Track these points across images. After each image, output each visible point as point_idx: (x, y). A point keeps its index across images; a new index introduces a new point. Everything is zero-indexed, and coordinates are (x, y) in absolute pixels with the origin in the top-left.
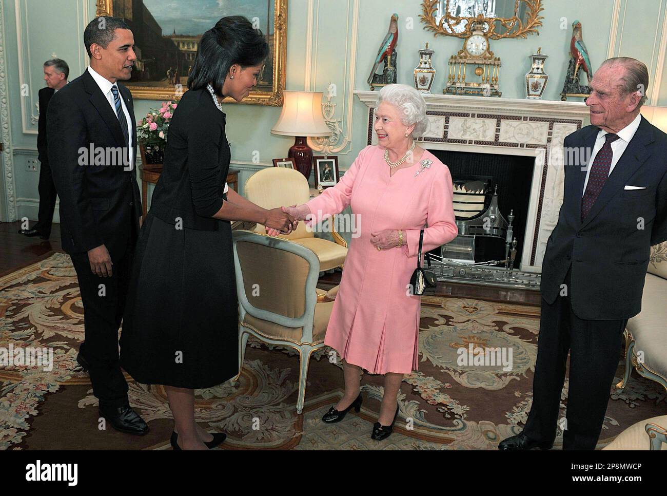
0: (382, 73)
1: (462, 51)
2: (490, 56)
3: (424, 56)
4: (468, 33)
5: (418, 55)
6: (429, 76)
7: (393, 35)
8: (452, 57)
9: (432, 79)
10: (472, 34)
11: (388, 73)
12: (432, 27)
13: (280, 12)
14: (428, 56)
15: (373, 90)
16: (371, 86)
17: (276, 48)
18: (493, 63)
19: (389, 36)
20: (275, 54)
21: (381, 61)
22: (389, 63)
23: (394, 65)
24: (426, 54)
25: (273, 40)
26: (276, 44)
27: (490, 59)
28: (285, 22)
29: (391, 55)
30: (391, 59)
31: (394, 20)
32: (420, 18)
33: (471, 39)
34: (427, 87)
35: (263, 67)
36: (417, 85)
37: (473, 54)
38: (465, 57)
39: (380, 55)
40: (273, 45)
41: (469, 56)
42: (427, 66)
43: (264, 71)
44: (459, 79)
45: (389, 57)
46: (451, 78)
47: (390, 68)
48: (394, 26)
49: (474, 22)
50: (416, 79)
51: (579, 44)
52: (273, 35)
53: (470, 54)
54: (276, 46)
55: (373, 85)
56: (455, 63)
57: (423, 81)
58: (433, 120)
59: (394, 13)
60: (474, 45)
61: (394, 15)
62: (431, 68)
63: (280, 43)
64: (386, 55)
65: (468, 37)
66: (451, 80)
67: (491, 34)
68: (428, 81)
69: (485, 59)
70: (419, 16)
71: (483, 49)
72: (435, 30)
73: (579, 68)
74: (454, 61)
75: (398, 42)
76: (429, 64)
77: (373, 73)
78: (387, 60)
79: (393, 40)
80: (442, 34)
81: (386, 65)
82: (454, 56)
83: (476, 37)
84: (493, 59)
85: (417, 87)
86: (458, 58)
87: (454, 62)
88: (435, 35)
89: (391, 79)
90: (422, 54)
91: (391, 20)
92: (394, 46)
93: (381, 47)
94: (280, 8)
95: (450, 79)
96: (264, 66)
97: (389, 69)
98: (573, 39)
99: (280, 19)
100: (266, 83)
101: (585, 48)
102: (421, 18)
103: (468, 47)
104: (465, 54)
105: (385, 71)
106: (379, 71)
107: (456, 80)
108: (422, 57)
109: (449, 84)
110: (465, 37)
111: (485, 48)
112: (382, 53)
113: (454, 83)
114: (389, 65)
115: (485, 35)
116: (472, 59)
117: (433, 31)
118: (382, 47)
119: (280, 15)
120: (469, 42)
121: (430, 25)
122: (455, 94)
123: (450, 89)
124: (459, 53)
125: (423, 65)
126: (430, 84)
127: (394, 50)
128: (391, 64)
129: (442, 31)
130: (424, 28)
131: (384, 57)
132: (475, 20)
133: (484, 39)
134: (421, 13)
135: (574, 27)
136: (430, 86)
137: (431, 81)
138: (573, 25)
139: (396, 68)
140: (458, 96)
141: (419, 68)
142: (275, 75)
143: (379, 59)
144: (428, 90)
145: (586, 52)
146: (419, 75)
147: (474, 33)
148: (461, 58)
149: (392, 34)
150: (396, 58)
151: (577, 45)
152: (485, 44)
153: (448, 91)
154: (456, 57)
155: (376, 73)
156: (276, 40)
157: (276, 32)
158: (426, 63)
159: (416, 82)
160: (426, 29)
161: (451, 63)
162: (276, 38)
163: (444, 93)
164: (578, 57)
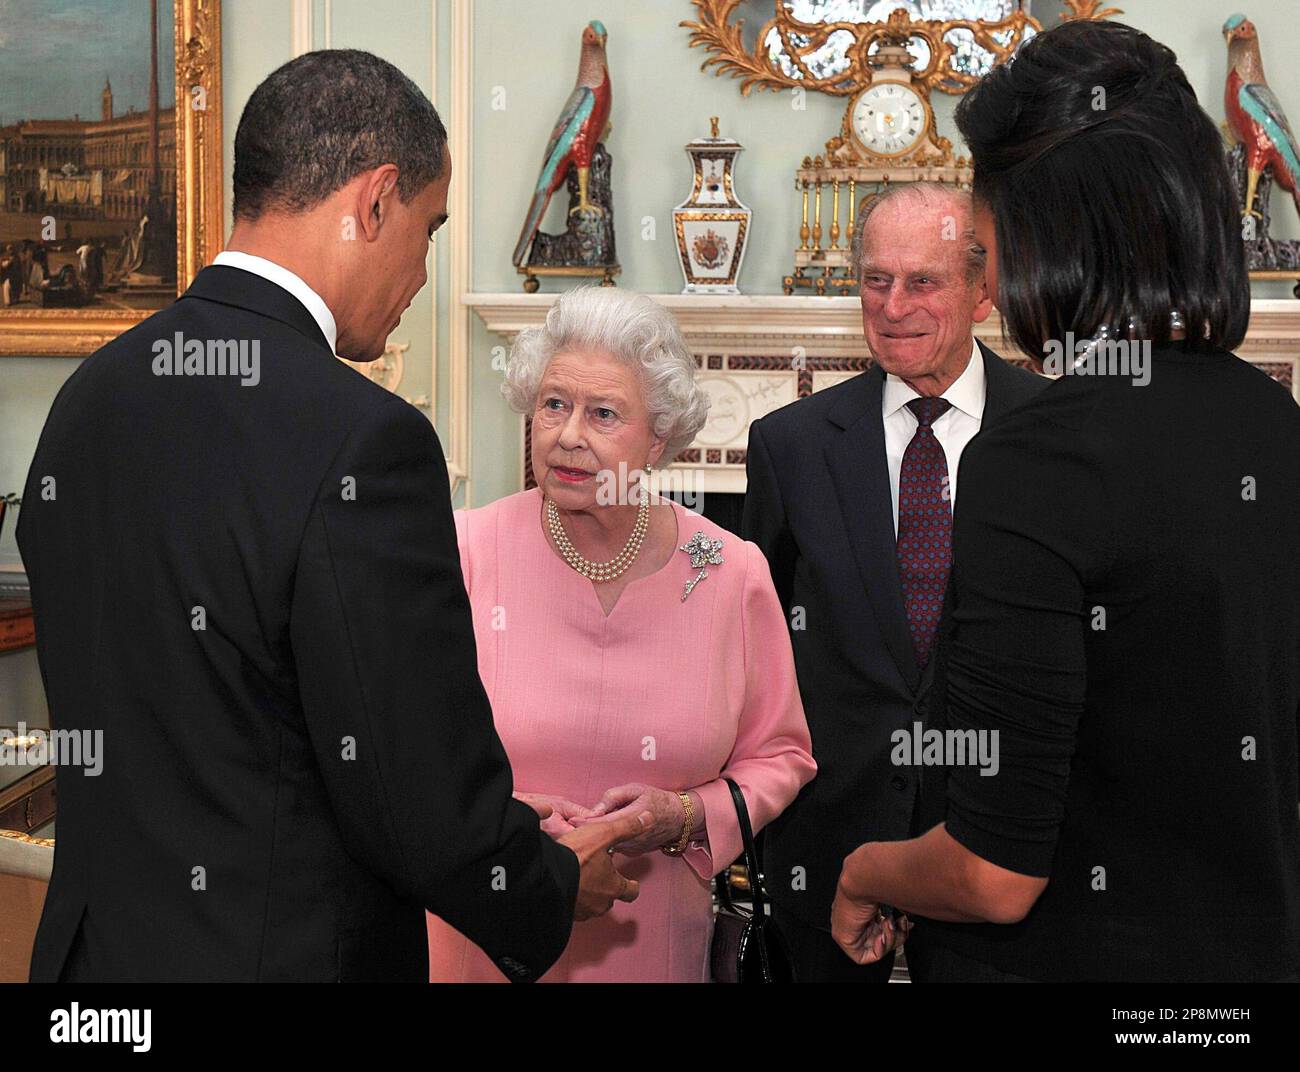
0: (564, 229)
1: (839, 142)
2: (939, 152)
3: (705, 163)
4: (857, 78)
5: (688, 162)
6: (728, 232)
7: (591, 95)
8: (807, 163)
9: (740, 242)
10: (870, 78)
11: (582, 227)
12: (731, 63)
13: (195, 29)
14: (720, 163)
15: (534, 290)
16: (524, 278)
17: (184, 155)
18: (951, 178)
19: (579, 98)
20: (183, 176)
21: (556, 187)
22: (583, 193)
23: (603, 197)
24: (713, 156)
25: (172, 126)
26: (183, 143)
27: (938, 162)
28: (210, 65)
29: (591, 165)
30: (592, 181)
31: (594, 44)
32: (687, 31)
33: (868, 97)
34: (723, 272)
35: (142, 224)
36: (687, 265)
37: (880, 148)
38: (852, 162)
39: (552, 167)
40: (172, 147)
41: (864, 156)
42: (720, 196)
43: (144, 238)
44: (834, 238)
45: (583, 172)
46: (808, 234)
47: (589, 210)
48: (594, 64)
49: (876, 37)
50: (683, 246)
51: (1253, 95)
52: (171, 111)
53: (866, 149)
54: (183, 148)
55: (533, 271)
56: (819, 183)
57: (710, 250)
58: (755, 389)
59: (593, 19)
60: (880, 117)
61: (592, 25)
62: (732, 204)
63: (197, 137)
64: (572, 165)
65: (858, 92)
66: (810, 242)
67: (939, 77)
68: (725, 249)
69: (922, 164)
70: (682, 25)
71: (912, 132)
72: (742, 70)
73: (1261, 180)
74: (814, 175)
75: (613, 118)
76: (728, 189)
77: (531, 230)
78: (576, 182)
79: (593, 114)
80: (767, 83)
81: (575, 201)
82: (813, 159)
83: (882, 91)
84: (951, 164)
85: (689, 272)
86: (828, 164)
87: (813, 178)
88: (743, 88)
89: (595, 250)
90: (698, 155)
91: (585, 46)
92: (598, 134)
93: (553, 137)
94: (195, 18)
95: (804, 238)
96: (146, 219)
97: (584, 215)
98: (1233, 79)
99: (193, 55)
100: (154, 280)
101: (1276, 106)
102: (690, 31)
103: (858, 126)
104: (851, 148)
105: (574, 220)
106: (551, 223)
107: (825, 242)
108: (699, 168)
109: (803, 259)
110: (846, 90)
111: (919, 126)
112: (556, 159)
113: (820, 255)
114: (583, 201)
115: (917, 81)
116: (877, 167)
117: (733, 77)
118: (556, 138)
119: (192, 40)
120: (861, 109)
121: (725, 56)
122: (822, 291)
123: (806, 273)
124: (828, 146)
125: (705, 196)
126: (736, 260)
127: (600, 148)
128: (592, 196)
129: (765, 74)
130: (703, 67)
131: (566, 173)
132: (879, 32)
133: (911, 96)
134: (691, 15)
135: (1230, 36)
136: (733, 268)
137: (738, 250)
138: (1225, 32)
139: (610, 211)
140: (836, 298)
141: (692, 205)
142: (184, 251)
143: (547, 181)
144: (728, 280)
145: (1282, 123)
146: (694, 232)
147: (877, 76)
148: (837, 164)
149: (587, 90)
150: (608, 174)
151: (1245, 101)
152: (919, 111)
153: (799, 283)
154: (819, 164)
155: (542, 229)
156: (183, 127)
157: (182, 100)
158: (714, 188)
159: (685, 255)
160: (711, 69)
161: (806, 184)
162: (183, 121)
163: (789, 290)
164: (1255, 139)
